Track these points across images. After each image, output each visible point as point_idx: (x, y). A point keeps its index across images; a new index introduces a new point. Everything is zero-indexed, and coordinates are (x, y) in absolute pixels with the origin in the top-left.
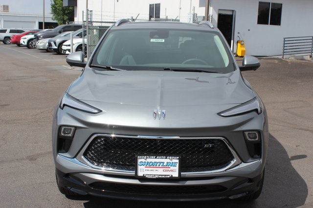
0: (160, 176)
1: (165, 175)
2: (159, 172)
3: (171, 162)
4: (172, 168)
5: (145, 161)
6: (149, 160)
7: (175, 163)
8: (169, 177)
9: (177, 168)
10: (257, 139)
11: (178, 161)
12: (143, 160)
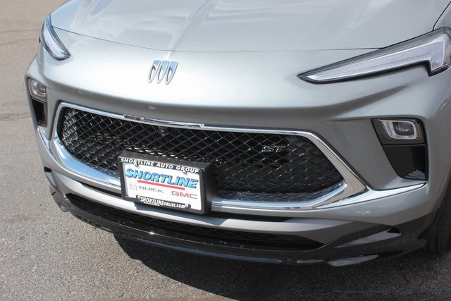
0: (167, 204)
1: (176, 203)
2: (165, 195)
3: (186, 177)
4: (188, 190)
5: (136, 169)
6: (143, 168)
7: (194, 181)
8: (183, 207)
9: (197, 191)
10: (414, 137)
11: (197, 177)
12: (133, 167)
